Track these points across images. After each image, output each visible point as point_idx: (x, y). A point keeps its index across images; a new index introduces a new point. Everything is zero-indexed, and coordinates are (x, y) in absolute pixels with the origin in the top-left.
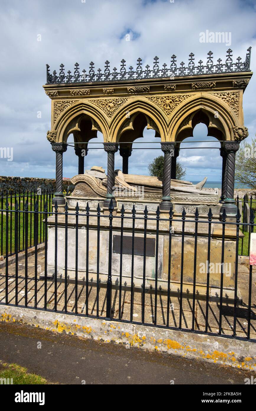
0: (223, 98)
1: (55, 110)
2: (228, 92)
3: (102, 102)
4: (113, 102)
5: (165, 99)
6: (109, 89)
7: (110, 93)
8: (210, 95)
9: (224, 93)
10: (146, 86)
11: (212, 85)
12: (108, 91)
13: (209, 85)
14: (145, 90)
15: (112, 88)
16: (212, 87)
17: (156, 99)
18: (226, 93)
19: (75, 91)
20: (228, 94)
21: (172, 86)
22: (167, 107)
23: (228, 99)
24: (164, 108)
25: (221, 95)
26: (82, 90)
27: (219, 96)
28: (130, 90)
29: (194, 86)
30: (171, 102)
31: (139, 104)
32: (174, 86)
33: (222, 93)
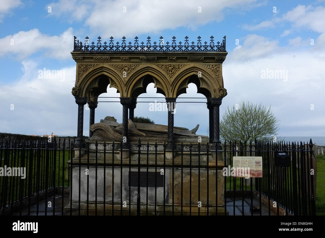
0: (209, 68)
1: (79, 71)
3: (119, 66)
4: (128, 67)
5: (168, 66)
6: (125, 57)
7: (126, 60)
8: (200, 65)
9: (210, 65)
10: (154, 57)
11: (202, 59)
12: (124, 58)
13: (200, 59)
14: (153, 59)
15: (128, 57)
16: (201, 60)
17: (162, 66)
18: (211, 65)
19: (97, 57)
20: (212, 66)
21: (173, 58)
22: (169, 72)
23: (213, 69)
24: (167, 73)
26: (104, 57)
27: (206, 66)
28: (141, 59)
29: (189, 59)
30: (172, 69)
31: (148, 69)
32: (175, 58)
33: (208, 65)
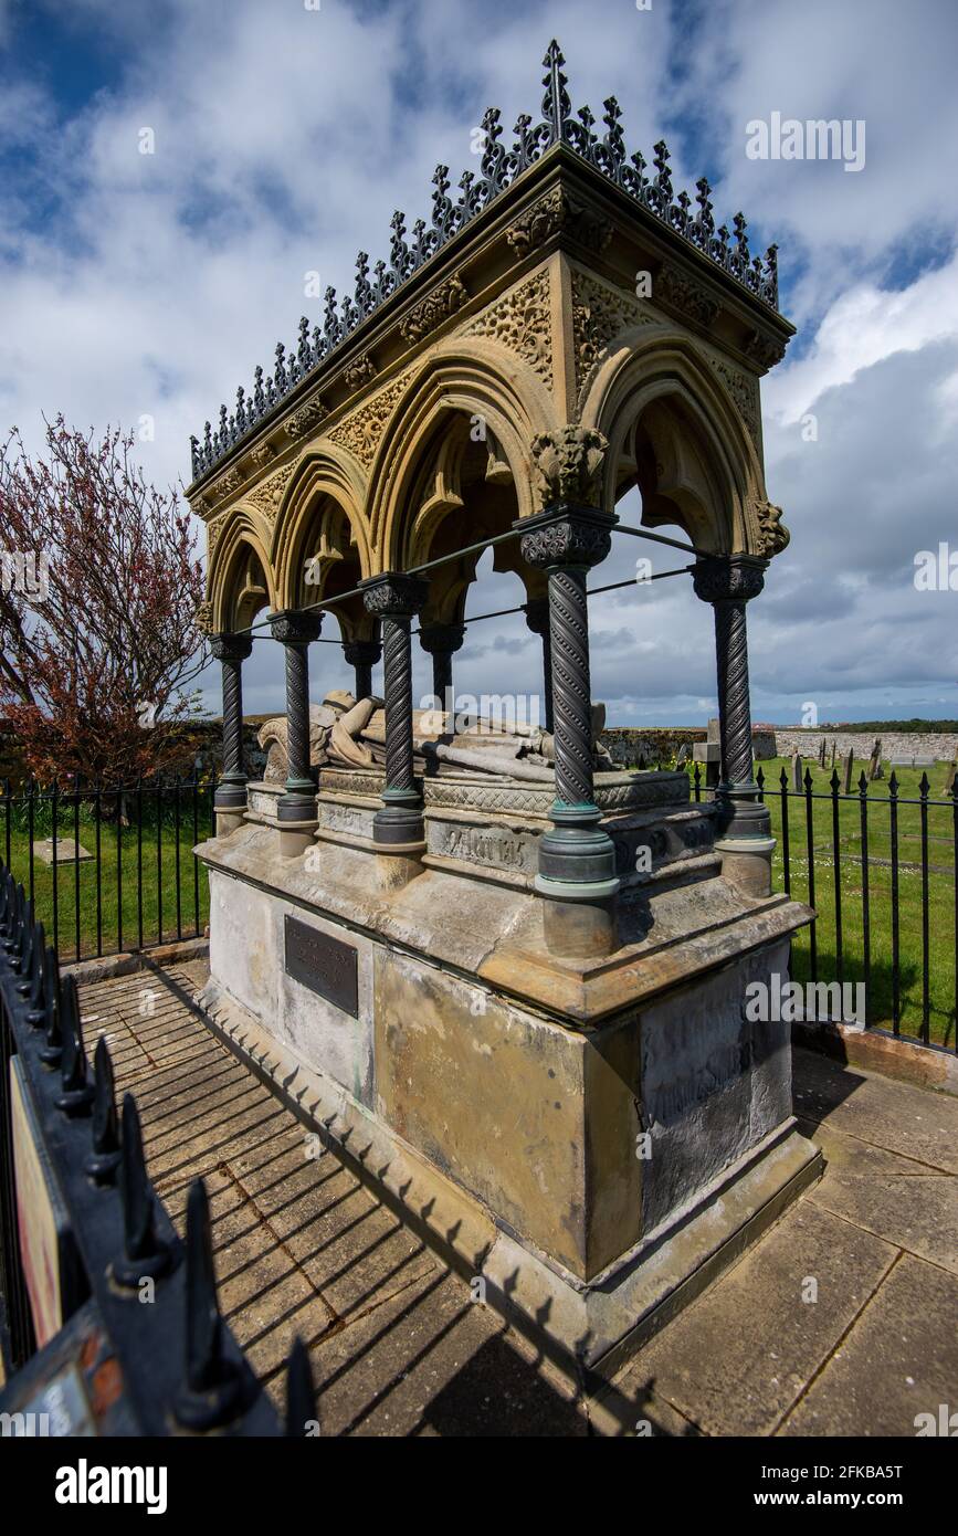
0: (500, 332)
2: (508, 294)
3: (265, 493)
4: (279, 488)
5: (362, 420)
6: (259, 451)
7: (266, 459)
8: (460, 339)
9: (501, 306)
10: (312, 399)
11: (453, 292)
12: (261, 455)
13: (446, 300)
14: (316, 415)
15: (262, 444)
16: (458, 305)
17: (346, 432)
18: (506, 302)
19: (220, 484)
20: (514, 303)
21: (359, 365)
22: (369, 448)
23: (515, 325)
24: (362, 455)
25: (493, 323)
27: (487, 327)
28: (289, 432)
29: (408, 332)
30: (374, 426)
31: (314, 467)
32: (366, 363)
33: (495, 311)
